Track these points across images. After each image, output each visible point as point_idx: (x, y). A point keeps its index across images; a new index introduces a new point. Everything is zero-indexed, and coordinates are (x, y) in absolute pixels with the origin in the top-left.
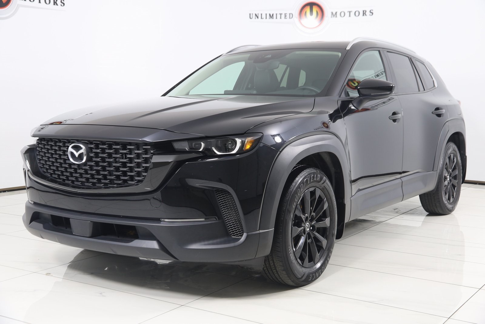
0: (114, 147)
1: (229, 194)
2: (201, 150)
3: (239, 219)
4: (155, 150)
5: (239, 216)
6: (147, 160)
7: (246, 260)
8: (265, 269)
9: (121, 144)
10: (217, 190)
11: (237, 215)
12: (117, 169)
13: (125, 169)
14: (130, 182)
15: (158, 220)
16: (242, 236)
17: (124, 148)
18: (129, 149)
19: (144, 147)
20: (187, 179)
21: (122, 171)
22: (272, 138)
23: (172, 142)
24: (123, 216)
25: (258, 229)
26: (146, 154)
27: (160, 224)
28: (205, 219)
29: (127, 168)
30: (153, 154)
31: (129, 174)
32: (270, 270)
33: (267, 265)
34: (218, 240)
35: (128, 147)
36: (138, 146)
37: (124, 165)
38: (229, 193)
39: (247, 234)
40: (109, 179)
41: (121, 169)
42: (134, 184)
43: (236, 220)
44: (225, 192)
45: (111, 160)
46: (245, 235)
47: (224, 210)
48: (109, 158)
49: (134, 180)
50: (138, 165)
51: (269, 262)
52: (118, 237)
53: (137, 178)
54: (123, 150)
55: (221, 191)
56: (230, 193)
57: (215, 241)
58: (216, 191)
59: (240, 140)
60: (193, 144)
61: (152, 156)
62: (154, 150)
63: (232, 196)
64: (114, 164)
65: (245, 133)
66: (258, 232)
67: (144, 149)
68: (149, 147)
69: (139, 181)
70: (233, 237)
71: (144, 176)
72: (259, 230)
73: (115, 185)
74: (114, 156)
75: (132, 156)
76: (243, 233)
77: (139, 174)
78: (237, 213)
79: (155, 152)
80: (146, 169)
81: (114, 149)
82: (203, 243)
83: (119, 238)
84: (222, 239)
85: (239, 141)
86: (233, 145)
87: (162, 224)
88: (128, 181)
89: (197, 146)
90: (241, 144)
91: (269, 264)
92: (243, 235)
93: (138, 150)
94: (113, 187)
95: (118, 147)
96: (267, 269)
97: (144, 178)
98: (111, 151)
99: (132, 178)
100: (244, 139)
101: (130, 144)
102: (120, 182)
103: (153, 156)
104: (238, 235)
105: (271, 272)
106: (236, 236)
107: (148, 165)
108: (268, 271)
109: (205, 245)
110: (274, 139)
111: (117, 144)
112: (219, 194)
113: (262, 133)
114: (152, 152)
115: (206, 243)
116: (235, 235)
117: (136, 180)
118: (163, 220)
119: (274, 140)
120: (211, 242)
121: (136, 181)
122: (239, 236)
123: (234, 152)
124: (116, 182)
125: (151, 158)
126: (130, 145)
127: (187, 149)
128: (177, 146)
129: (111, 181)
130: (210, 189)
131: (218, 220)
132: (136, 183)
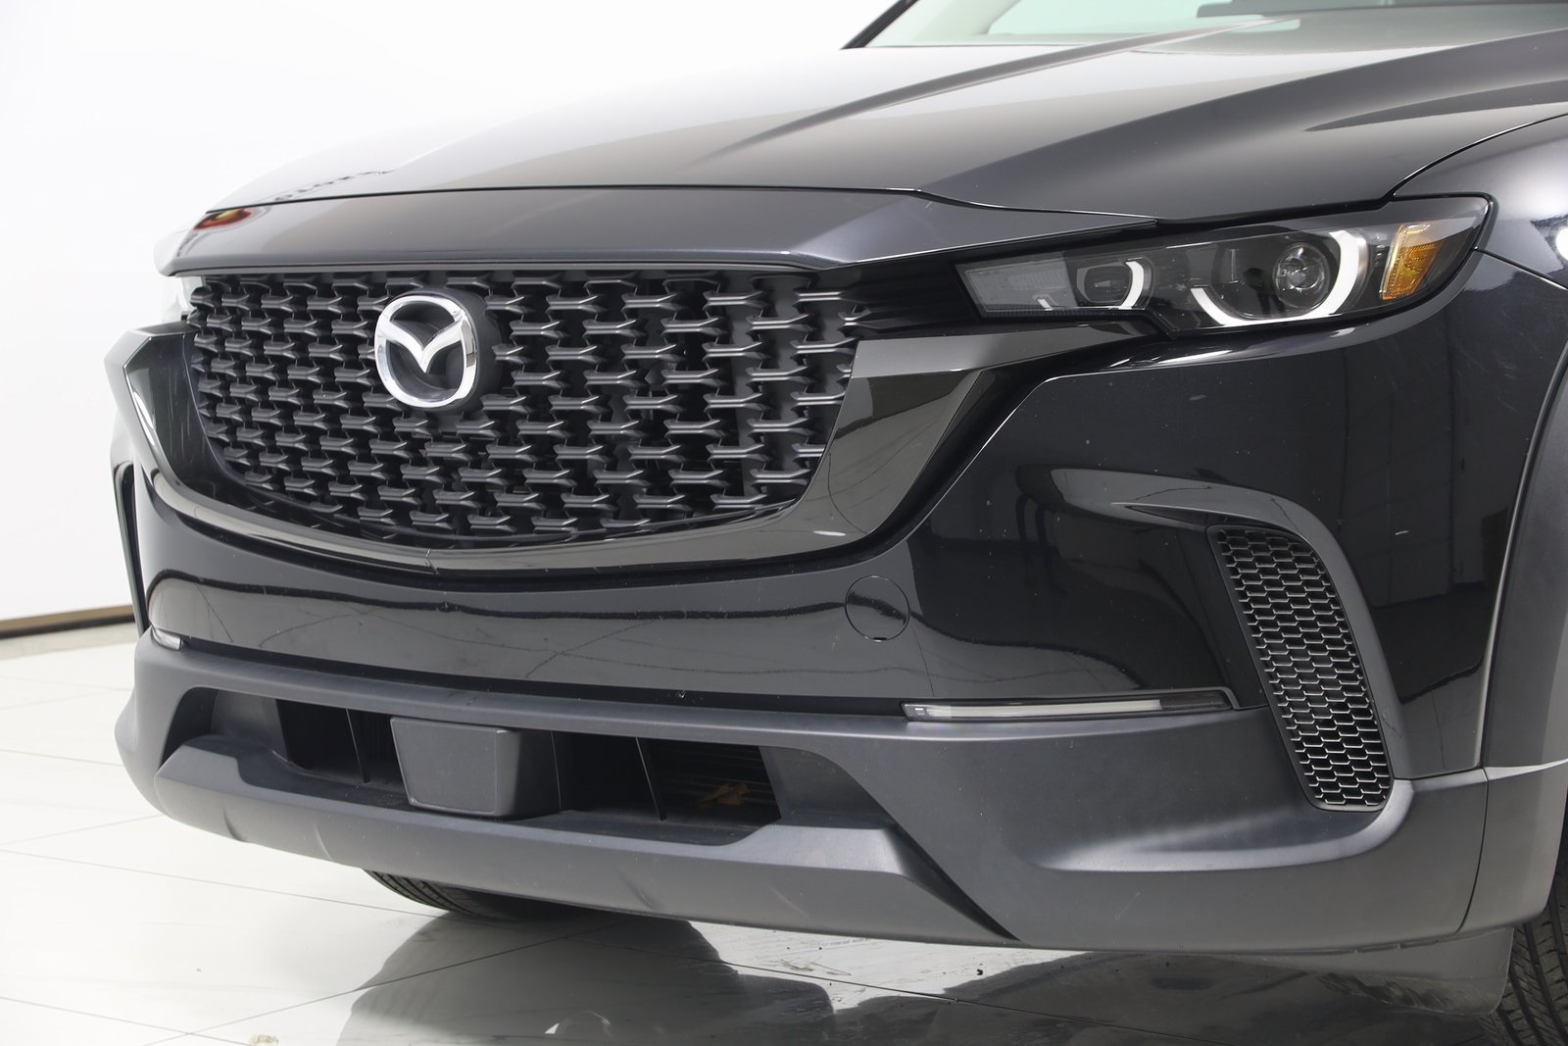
0: (633, 303)
1: (1298, 554)
2: (1128, 304)
3: (1361, 701)
4: (867, 312)
5: (1363, 683)
6: (816, 373)
7: (1404, 945)
8: (1511, 1003)
9: (673, 287)
10: (1231, 532)
11: (1352, 678)
12: (653, 429)
13: (698, 428)
14: (724, 502)
15: (892, 711)
16: (1381, 799)
17: (692, 308)
18: (715, 311)
19: (806, 297)
20: (1056, 470)
21: (677, 439)
22: (1538, 236)
23: (957, 266)
24: (689, 694)
25: (1477, 761)
26: (814, 337)
27: (903, 731)
28: (1163, 699)
29: (708, 420)
30: (856, 335)
31: (719, 452)
32: (1543, 1008)
33: (1523, 984)
34: (1243, 824)
35: (715, 301)
36: (766, 289)
37: (692, 403)
38: (1300, 546)
39: (1414, 787)
40: (606, 488)
41: (676, 428)
42: (751, 511)
43: (1343, 706)
44: (1274, 543)
45: (619, 379)
46: (1400, 794)
47: (1270, 646)
48: (604, 368)
49: (747, 487)
50: (772, 400)
51: (1535, 961)
52: (663, 818)
53: (764, 477)
54: (683, 317)
55: (1251, 537)
56: (1308, 548)
57: (1225, 829)
58: (1221, 537)
59: (1361, 242)
60: (1082, 273)
61: (853, 346)
62: (859, 310)
63: (1321, 566)
64: (635, 403)
65: (1389, 197)
66: (1476, 777)
67: (802, 307)
68: (833, 296)
69: (778, 494)
70: (1327, 806)
71: (802, 462)
72: (1481, 766)
73: (639, 519)
74: (632, 353)
75: (736, 351)
76: (1388, 782)
77: (774, 452)
78: (1348, 666)
79: (866, 324)
80: (817, 425)
81: (633, 313)
82: (1154, 840)
83: (665, 822)
84: (1266, 820)
85: (1351, 247)
86: (1317, 273)
87: (914, 734)
88: (714, 498)
89: (1107, 284)
90: (1365, 265)
91: (1539, 975)
92: (1387, 792)
93: (769, 313)
94: (632, 532)
95: (657, 302)
96: (1524, 1005)
97: (808, 477)
98: (618, 329)
99: (735, 477)
100: (1379, 237)
101: (724, 282)
102: (667, 502)
103: (861, 343)
104: (1357, 792)
105: (1549, 1021)
106: (1349, 802)
107: (825, 400)
108: (1529, 1017)
109: (1167, 849)
110: (1551, 240)
111: (650, 285)
112: (1238, 554)
113: (1489, 198)
114: (850, 321)
115: (1174, 837)
116: (1338, 798)
117: (758, 488)
118: (919, 709)
119: (1554, 248)
120: (1199, 833)
121: (761, 492)
122: (1361, 802)
123: (1325, 310)
124: (645, 502)
125: (849, 360)
126: (725, 291)
127: (1044, 303)
128: (989, 287)
129: (621, 498)
130: (1191, 526)
131: (1235, 705)
132: (758, 507)
